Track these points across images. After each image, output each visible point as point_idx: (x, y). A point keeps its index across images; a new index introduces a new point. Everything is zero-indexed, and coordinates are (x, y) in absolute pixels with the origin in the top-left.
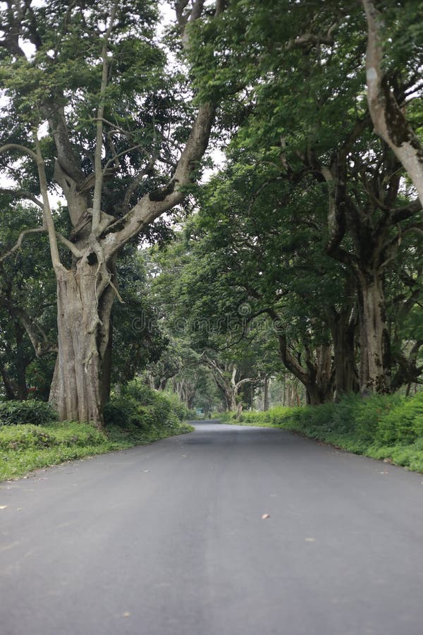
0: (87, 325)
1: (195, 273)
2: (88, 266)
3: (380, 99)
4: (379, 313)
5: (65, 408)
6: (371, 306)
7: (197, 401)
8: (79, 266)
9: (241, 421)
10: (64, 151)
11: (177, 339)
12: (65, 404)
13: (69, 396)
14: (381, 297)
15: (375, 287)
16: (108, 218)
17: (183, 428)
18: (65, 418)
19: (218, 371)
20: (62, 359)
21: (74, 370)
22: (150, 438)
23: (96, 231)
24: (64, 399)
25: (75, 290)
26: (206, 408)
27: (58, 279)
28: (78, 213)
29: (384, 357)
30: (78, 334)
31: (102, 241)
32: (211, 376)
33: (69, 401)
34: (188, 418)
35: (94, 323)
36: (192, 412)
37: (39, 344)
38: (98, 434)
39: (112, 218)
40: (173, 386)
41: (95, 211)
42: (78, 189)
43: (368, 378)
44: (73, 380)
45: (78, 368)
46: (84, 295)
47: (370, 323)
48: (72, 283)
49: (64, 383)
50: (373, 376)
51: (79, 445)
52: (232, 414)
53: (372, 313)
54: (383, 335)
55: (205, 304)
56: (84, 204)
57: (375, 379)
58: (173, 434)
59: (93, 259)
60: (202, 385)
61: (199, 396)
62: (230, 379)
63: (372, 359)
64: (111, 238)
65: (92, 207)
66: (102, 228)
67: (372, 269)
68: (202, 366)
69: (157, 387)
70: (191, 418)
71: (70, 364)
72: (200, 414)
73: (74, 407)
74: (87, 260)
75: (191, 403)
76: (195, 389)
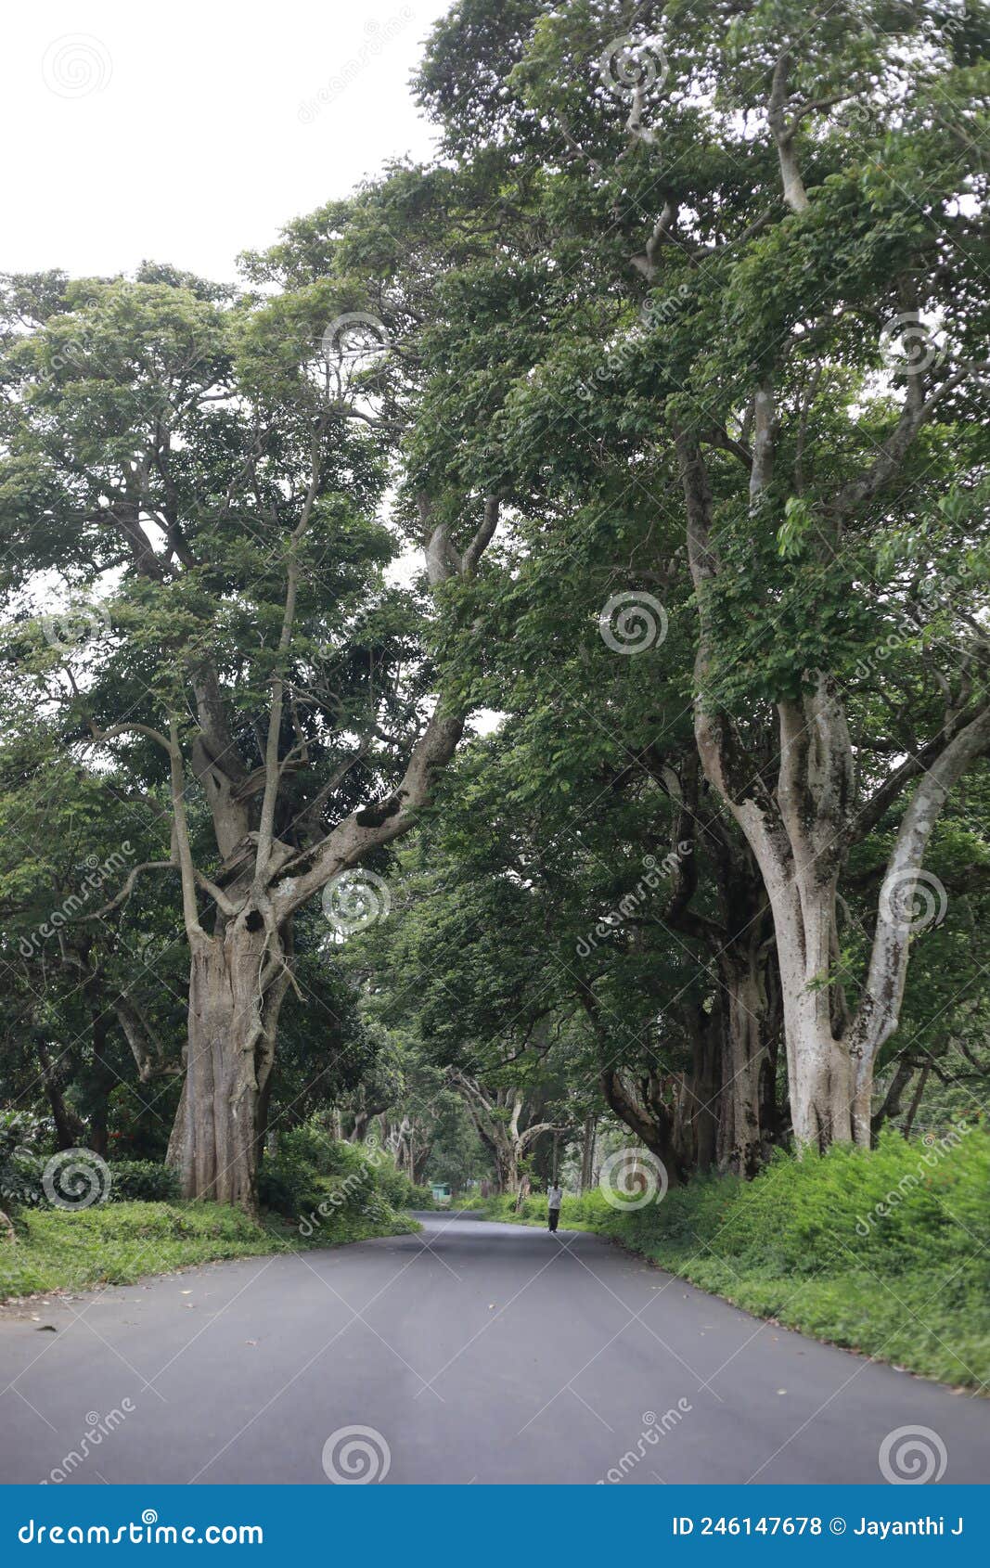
0: (240, 1035)
1: (434, 924)
2: (247, 934)
3: (713, 733)
4: (756, 1028)
5: (194, 1177)
6: (743, 1017)
7: (436, 1166)
8: (229, 930)
9: (526, 1215)
10: (212, 723)
11: (396, 1033)
12: (194, 1169)
13: (202, 1155)
14: (762, 1002)
15: (752, 983)
16: (284, 851)
17: (398, 1224)
18: (193, 1194)
19: (481, 1104)
20: (192, 1092)
21: (212, 1111)
22: (335, 1238)
23: (263, 874)
24: (193, 1161)
25: (221, 973)
26: (455, 1184)
27: (194, 952)
28: (232, 836)
29: (762, 1108)
30: (222, 1049)
31: (272, 891)
32: (467, 1114)
33: (200, 1164)
34: (410, 1204)
35: (253, 1034)
36: (423, 1190)
37: (148, 1059)
38: (251, 1225)
39: (291, 850)
40: (382, 1131)
41: (263, 837)
42: (233, 793)
43: (733, 1145)
44: (209, 1129)
45: (220, 1108)
46: (238, 981)
47: (739, 1047)
48: (218, 962)
49: (194, 1132)
50: (741, 1142)
51: (224, 1238)
52: (507, 1200)
53: (743, 1030)
54: (762, 1070)
55: (449, 984)
56: (243, 819)
57: (744, 1147)
58: (377, 1233)
59: (255, 922)
60: (447, 1130)
61: (440, 1156)
62: (508, 1123)
63: (741, 1112)
64: (288, 887)
65: (257, 829)
66: (273, 869)
67: (747, 949)
68: (446, 1093)
69: (347, 1134)
70: (420, 1204)
71: (207, 1101)
72: (441, 1197)
73: (209, 1175)
74: (245, 923)
75: (420, 1171)
76: (431, 1141)
